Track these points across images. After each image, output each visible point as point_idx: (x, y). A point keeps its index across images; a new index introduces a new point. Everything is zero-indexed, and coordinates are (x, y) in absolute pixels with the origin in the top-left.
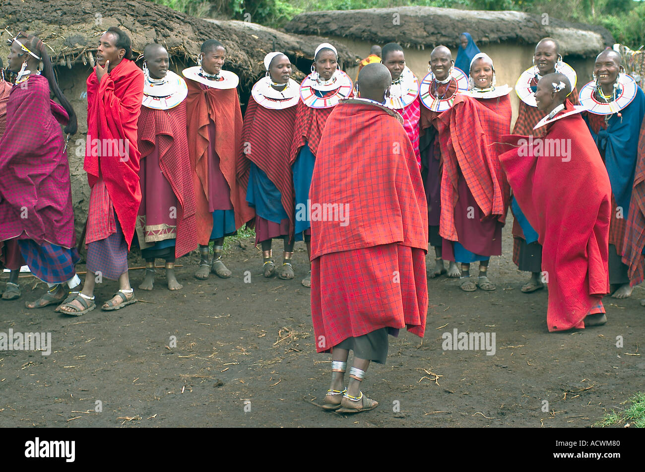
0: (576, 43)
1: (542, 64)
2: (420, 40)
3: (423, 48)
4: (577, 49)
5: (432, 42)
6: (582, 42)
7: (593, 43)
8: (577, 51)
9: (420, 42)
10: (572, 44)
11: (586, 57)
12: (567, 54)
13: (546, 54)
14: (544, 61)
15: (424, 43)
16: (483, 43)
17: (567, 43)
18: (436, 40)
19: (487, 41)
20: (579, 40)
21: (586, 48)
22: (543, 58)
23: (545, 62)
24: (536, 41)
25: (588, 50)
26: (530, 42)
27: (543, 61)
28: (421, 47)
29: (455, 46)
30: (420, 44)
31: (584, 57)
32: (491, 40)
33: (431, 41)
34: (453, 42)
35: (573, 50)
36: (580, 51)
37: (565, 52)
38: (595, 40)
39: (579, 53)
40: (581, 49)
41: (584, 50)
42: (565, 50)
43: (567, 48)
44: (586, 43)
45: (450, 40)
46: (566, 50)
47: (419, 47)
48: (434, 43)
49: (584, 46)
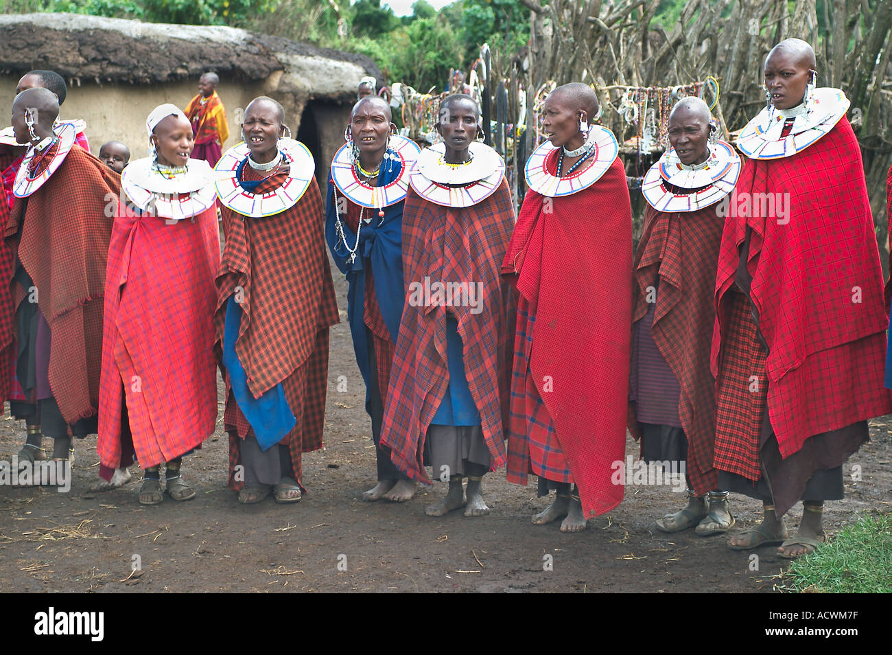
0: (326, 80)
1: (256, 137)
2: (73, 70)
3: (79, 84)
4: (328, 91)
5: (93, 74)
6: (336, 78)
7: (352, 80)
8: (328, 94)
9: (74, 73)
10: (320, 81)
11: (343, 103)
12: (312, 98)
13: (263, 122)
14: (260, 132)
15: (80, 74)
16: (179, 78)
17: (311, 79)
18: (99, 71)
19: (185, 74)
20: (331, 76)
21: (342, 89)
22: (258, 127)
23: (261, 135)
24: (264, 76)
25: (345, 92)
26: (254, 78)
27: (258, 132)
28: (75, 82)
29: (132, 82)
30: (74, 76)
31: (340, 102)
32: (191, 73)
33: (92, 71)
34: (129, 74)
35: (322, 91)
36: (333, 93)
37: (310, 95)
38: (355, 76)
39: (331, 96)
40: (334, 90)
41: (338, 91)
42: (308, 91)
43: (312, 89)
44: (341, 80)
45: (125, 71)
46: (311, 91)
47: (71, 82)
48: (98, 75)
49: (337, 85)
